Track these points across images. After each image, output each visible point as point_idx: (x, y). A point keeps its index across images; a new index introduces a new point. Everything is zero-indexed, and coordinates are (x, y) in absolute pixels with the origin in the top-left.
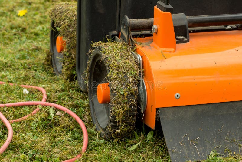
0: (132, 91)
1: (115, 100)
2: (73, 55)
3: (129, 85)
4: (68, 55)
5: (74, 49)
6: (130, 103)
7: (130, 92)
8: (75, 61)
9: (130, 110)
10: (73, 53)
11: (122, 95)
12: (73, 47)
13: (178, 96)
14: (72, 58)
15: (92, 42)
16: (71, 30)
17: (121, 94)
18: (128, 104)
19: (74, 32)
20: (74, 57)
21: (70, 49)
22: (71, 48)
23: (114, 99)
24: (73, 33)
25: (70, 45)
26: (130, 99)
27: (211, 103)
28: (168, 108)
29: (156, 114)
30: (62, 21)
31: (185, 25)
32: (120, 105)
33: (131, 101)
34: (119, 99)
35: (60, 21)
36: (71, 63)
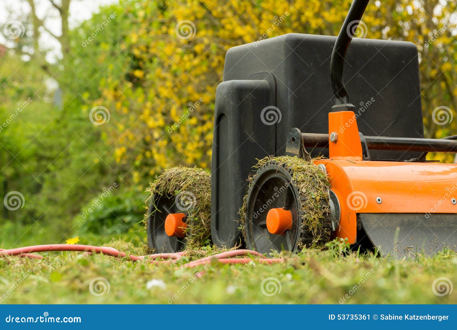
0: (324, 196)
1: (306, 205)
2: (203, 221)
3: (320, 189)
4: (197, 220)
5: (203, 213)
6: (323, 210)
7: (322, 197)
8: (206, 228)
9: (323, 219)
10: (202, 218)
11: (314, 199)
12: (202, 210)
13: (379, 200)
14: (202, 225)
15: (256, 159)
16: (197, 190)
17: (312, 198)
18: (321, 211)
19: (201, 192)
20: (204, 223)
21: (198, 213)
22: (200, 211)
23: (305, 203)
24: (200, 194)
25: (198, 208)
26: (323, 206)
27: (418, 212)
28: (370, 215)
29: (357, 222)
30: (181, 182)
31: (363, 141)
32: (313, 211)
33: (324, 208)
34: (311, 204)
35: (179, 183)
36: (200, 231)
